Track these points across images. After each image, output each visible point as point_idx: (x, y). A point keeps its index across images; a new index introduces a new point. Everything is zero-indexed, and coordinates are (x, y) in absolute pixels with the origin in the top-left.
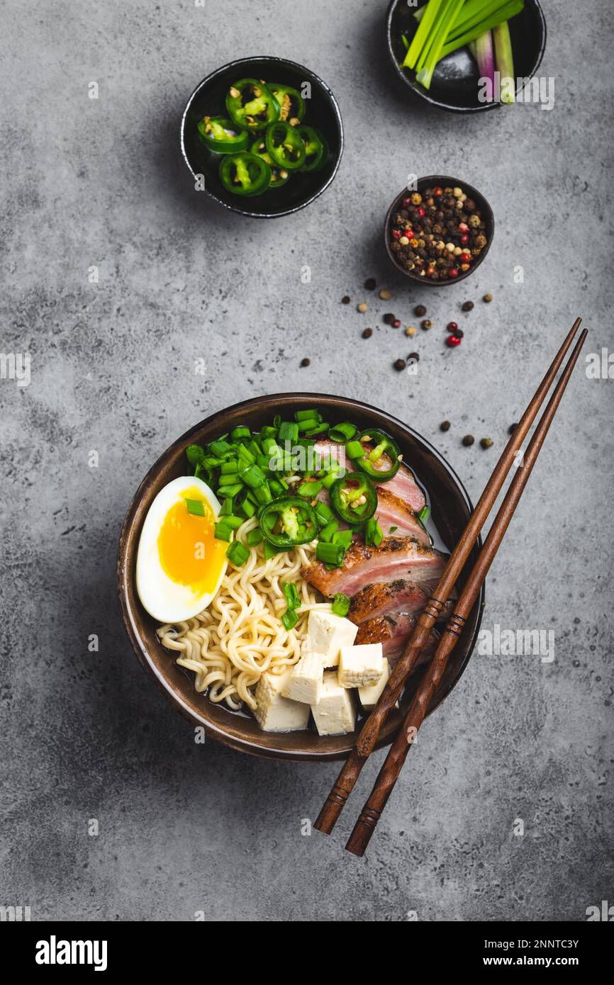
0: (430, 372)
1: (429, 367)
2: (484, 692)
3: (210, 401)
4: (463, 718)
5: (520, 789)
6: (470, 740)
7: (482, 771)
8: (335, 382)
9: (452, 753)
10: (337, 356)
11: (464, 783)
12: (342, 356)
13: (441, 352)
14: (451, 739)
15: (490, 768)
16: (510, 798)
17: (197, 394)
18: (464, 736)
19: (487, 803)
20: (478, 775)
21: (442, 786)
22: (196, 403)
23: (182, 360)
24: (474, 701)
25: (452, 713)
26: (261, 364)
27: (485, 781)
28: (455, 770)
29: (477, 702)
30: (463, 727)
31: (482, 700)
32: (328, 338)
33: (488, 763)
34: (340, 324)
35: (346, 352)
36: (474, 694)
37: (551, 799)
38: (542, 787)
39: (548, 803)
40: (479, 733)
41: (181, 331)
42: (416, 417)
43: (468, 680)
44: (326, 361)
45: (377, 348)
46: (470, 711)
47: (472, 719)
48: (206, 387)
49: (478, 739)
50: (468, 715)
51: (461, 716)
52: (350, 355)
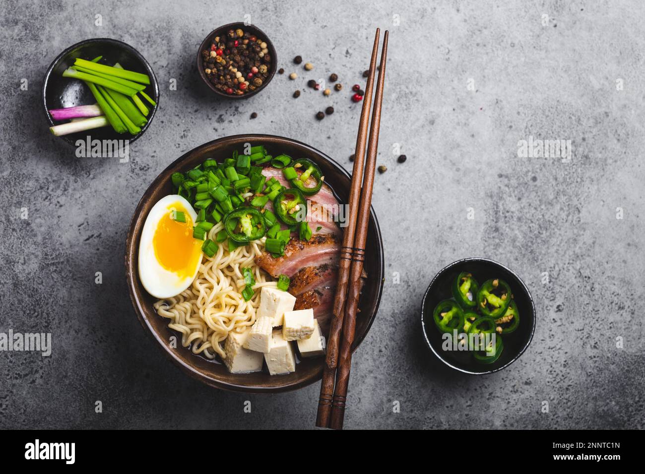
0: (341, 120)
1: (341, 117)
2: (385, 344)
3: (187, 144)
4: (371, 362)
5: (412, 411)
6: (376, 378)
7: (385, 399)
8: (275, 129)
9: (364, 387)
10: (276, 111)
11: (373, 408)
12: (279, 111)
13: (349, 106)
14: (363, 377)
15: (390, 397)
16: (405, 417)
17: (178, 140)
18: (372, 375)
19: (389, 422)
20: (382, 402)
21: (357, 410)
22: (177, 146)
23: (167, 116)
24: (378, 350)
25: (363, 359)
26: (222, 117)
27: (387, 406)
28: (366, 399)
29: (380, 351)
30: (371, 368)
31: (383, 349)
32: (269, 98)
33: (389, 394)
34: (278, 88)
35: (282, 108)
36: (378, 345)
37: (434, 417)
38: (427, 409)
39: (432, 420)
40: (382, 372)
41: (165, 96)
42: (332, 152)
43: (374, 336)
44: (268, 114)
45: (304, 104)
46: (375, 357)
47: (377, 362)
48: (184, 135)
49: (381, 377)
50: (374, 360)
51: (369, 361)
52: (285, 109)
